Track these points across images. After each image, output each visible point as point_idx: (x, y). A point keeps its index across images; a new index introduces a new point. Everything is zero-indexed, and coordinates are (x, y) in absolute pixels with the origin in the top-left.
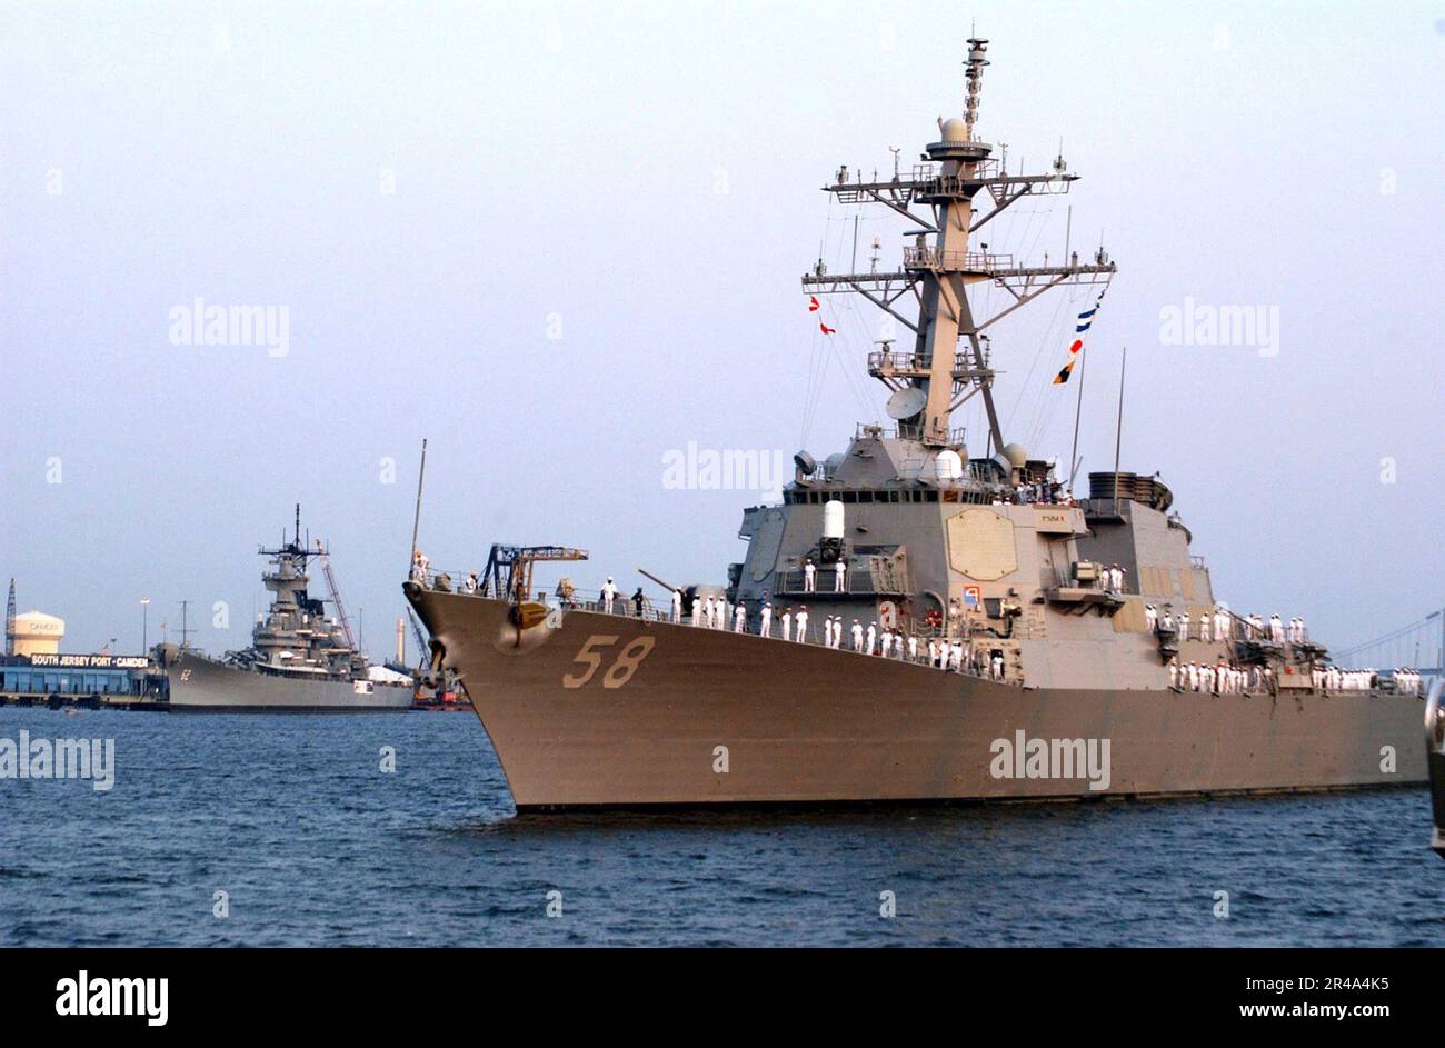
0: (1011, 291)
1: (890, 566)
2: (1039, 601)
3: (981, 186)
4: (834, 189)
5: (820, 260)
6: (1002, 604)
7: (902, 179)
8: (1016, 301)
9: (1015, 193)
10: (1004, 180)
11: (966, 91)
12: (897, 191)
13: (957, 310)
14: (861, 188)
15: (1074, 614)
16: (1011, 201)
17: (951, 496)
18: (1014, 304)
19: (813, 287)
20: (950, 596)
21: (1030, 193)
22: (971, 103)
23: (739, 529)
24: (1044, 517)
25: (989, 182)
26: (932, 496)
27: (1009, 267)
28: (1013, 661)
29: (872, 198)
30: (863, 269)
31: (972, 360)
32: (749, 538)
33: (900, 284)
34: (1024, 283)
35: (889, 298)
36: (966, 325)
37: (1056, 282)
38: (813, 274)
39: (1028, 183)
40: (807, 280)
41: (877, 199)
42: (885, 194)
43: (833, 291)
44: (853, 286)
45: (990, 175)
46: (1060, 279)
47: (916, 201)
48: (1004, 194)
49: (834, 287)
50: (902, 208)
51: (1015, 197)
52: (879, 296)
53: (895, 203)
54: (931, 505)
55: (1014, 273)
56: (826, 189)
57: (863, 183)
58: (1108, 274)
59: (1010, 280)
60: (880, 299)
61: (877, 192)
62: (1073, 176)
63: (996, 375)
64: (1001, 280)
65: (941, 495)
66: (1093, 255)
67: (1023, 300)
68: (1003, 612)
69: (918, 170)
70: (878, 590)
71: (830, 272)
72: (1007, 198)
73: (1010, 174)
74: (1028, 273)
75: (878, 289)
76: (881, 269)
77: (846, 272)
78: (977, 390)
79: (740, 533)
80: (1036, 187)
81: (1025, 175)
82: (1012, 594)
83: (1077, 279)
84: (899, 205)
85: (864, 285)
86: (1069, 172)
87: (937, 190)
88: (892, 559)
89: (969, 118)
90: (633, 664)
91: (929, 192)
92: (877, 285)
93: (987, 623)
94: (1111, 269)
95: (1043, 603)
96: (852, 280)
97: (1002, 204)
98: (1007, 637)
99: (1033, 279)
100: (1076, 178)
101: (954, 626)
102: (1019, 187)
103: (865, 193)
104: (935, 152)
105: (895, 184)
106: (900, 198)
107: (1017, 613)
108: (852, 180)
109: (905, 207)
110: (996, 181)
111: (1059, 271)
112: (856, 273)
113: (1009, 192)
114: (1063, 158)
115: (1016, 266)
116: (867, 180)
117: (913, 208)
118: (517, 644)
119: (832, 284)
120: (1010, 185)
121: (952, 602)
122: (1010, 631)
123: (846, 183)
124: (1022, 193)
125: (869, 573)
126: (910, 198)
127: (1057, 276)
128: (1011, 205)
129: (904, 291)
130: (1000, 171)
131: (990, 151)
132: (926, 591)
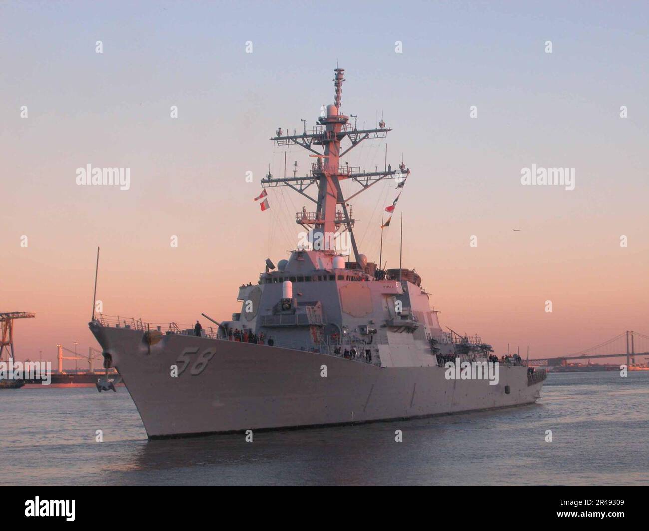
0: (360, 183)
1: (315, 311)
2: (384, 326)
3: (345, 135)
4: (276, 139)
5: (269, 172)
6: (368, 328)
7: (308, 133)
8: (363, 188)
9: (361, 138)
10: (356, 132)
11: (335, 93)
12: (305, 139)
13: (336, 192)
14: (289, 138)
15: (398, 332)
16: (360, 141)
17: (341, 278)
18: (362, 189)
19: (266, 185)
20: (343, 325)
21: (368, 138)
22: (338, 98)
23: (237, 297)
24: (384, 287)
25: (349, 133)
26: (333, 278)
27: (359, 172)
28: (375, 355)
29: (293, 143)
30: (290, 175)
31: (343, 216)
32: (243, 301)
33: (308, 182)
34: (366, 179)
35: (302, 189)
36: (340, 199)
37: (382, 179)
38: (266, 179)
39: (367, 132)
40: (263, 182)
41: (296, 142)
42: (300, 140)
43: (276, 186)
44: (285, 183)
45: (349, 130)
46: (383, 177)
47: (314, 144)
48: (356, 139)
49: (276, 185)
50: (308, 147)
51: (361, 140)
52: (298, 188)
53: (305, 144)
54: (332, 281)
55: (361, 175)
56: (272, 139)
57: (289, 135)
58: (406, 174)
59: (359, 178)
60: (299, 189)
61: (296, 139)
62: (388, 129)
63: (356, 222)
64: (355, 179)
65: (337, 277)
66: (399, 166)
67: (366, 187)
68: (368, 331)
69: (315, 129)
70: (310, 322)
71: (274, 177)
72: (357, 140)
73: (359, 129)
74: (368, 175)
75: (297, 184)
76: (298, 176)
77: (282, 177)
78: (347, 229)
79: (238, 299)
80: (371, 135)
81: (365, 129)
82: (371, 323)
83: (392, 177)
84: (307, 145)
85: (290, 183)
86: (387, 127)
87: (325, 138)
88: (315, 308)
89: (337, 105)
90: (205, 361)
91: (321, 139)
92: (297, 183)
93: (361, 338)
94: (408, 172)
95: (386, 327)
96: (285, 181)
97: (355, 143)
98: (370, 343)
99: (371, 177)
100: (390, 130)
101: (345, 339)
102: (363, 135)
103: (290, 140)
104: (322, 121)
105: (305, 135)
106: (307, 142)
107: (375, 332)
108: (284, 135)
109: (309, 146)
110: (352, 133)
111: (382, 173)
112: (286, 177)
113: (358, 138)
114: (383, 121)
115: (362, 172)
116: (291, 134)
117: (313, 147)
118: (149, 352)
119: (275, 183)
120: (359, 134)
121: (344, 327)
122: (372, 341)
123: (281, 136)
124: (364, 138)
125: (306, 314)
126: (311, 142)
127: (382, 176)
128: (359, 143)
129: (309, 185)
130: (354, 128)
131: (348, 120)
132: (332, 322)
